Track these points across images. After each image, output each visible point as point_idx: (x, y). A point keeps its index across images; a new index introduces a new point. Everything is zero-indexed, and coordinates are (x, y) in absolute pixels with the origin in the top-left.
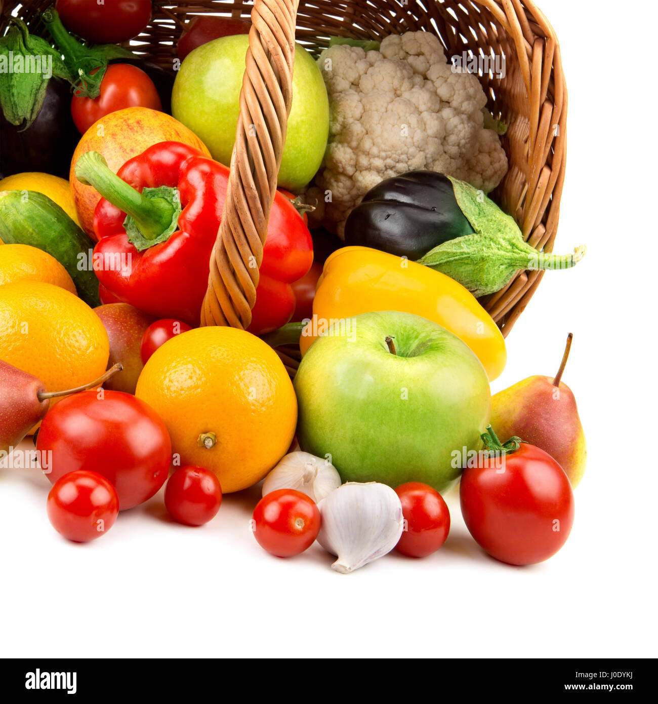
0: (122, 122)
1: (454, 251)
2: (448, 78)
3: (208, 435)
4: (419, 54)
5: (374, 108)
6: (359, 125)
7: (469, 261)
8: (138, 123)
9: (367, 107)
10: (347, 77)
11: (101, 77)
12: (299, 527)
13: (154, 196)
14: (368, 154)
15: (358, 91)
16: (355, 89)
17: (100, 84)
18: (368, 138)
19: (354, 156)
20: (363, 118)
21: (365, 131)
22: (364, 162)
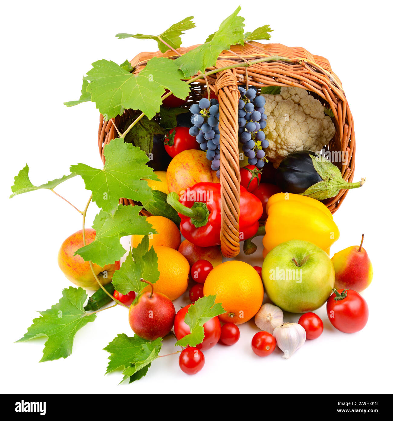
0: (181, 165)
1: (315, 189)
2: (308, 105)
3: (231, 314)
4: (296, 94)
5: (280, 125)
6: (275, 132)
7: (322, 192)
8: (187, 165)
9: (278, 124)
10: (268, 111)
11: (174, 136)
12: (268, 349)
13: (198, 205)
14: (280, 144)
15: (273, 116)
16: (272, 115)
17: (174, 139)
18: (279, 138)
19: (275, 144)
20: (276, 129)
21: (278, 135)
22: (279, 146)
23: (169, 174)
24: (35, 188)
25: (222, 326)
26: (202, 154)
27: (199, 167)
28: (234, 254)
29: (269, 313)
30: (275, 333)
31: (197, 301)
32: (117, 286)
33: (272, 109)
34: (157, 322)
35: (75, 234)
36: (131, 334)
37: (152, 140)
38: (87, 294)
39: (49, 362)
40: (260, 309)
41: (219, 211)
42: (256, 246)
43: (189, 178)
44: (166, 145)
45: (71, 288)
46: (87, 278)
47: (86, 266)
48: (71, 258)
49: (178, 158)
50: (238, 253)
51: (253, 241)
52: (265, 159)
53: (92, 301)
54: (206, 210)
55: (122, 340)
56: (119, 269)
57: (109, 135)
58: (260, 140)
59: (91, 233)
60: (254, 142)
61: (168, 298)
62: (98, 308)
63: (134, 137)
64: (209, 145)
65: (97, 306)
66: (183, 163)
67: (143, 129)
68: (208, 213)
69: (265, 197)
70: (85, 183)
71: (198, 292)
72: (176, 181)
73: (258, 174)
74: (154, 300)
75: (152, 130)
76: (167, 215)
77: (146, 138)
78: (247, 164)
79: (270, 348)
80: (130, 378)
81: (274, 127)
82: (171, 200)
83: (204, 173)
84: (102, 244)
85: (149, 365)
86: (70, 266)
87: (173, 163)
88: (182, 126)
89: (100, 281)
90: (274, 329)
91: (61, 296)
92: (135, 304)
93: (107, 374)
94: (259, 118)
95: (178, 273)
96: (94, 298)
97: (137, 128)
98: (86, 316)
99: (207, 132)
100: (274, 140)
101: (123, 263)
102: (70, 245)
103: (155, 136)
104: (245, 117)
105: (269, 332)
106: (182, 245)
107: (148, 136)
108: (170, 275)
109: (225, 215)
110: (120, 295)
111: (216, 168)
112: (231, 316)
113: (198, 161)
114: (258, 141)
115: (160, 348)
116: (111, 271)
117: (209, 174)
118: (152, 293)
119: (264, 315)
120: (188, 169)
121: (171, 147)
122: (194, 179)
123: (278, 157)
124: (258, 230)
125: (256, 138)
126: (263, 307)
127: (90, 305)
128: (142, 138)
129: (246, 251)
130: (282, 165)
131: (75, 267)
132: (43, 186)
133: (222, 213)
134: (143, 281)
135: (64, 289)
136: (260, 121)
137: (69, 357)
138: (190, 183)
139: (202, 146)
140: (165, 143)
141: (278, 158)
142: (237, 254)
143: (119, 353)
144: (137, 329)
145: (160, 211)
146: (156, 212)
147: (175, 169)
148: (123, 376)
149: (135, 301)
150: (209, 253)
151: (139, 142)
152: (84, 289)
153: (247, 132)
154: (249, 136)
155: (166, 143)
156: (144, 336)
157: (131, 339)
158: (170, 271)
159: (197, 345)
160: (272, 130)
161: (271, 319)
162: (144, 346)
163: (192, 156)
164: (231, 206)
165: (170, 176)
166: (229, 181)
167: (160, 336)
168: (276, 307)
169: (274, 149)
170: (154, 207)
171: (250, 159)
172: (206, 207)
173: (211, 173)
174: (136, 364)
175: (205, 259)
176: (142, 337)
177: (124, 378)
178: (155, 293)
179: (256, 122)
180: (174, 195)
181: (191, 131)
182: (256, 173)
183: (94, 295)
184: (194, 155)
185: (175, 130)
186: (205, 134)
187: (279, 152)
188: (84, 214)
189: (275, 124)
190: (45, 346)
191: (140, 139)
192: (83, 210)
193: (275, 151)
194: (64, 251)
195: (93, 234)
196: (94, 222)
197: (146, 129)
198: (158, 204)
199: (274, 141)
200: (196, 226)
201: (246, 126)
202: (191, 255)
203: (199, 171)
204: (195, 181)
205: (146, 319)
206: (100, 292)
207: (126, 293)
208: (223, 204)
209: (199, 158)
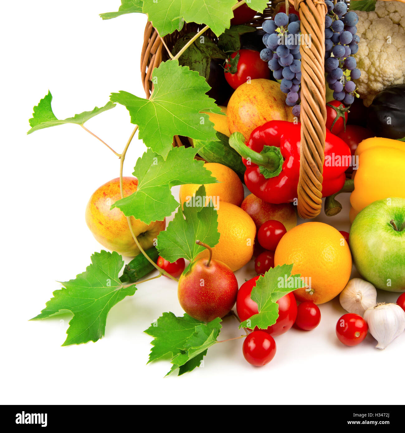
4: (395, 12)
5: (374, 50)
6: (368, 60)
8: (255, 98)
9: (371, 50)
10: (360, 32)
11: (237, 61)
12: (357, 336)
13: (269, 150)
14: (374, 75)
15: (366, 38)
16: (364, 37)
17: (237, 65)
18: (373, 67)
19: (367, 75)
20: (369, 56)
21: (371, 63)
22: (372, 78)
23: (231, 109)
24: (61, 122)
25: (298, 305)
26: (274, 85)
27: (270, 101)
28: (313, 214)
29: (359, 291)
30: (366, 316)
31: (267, 272)
32: (162, 250)
33: (364, 30)
34: (215, 298)
35: (109, 182)
36: (180, 312)
37: (209, 65)
38: (123, 261)
39: (75, 347)
40: (347, 285)
41: (297, 157)
42: (341, 205)
43: (257, 114)
44: (226, 72)
45: (103, 252)
46: (124, 240)
47: (123, 224)
48: (104, 213)
49: (242, 89)
50: (319, 213)
51: (337, 198)
52: (356, 93)
53: (129, 269)
54: (279, 155)
55: (169, 321)
56: (164, 229)
57: (156, 57)
58: (350, 68)
59: (130, 183)
60: (342, 71)
61: (229, 267)
62: (137, 279)
63: (185, 61)
64: (284, 73)
65: (136, 276)
66: (250, 95)
67: (198, 51)
68: (282, 160)
69: (352, 143)
70: (130, 115)
71: (267, 262)
72: (240, 119)
73: (344, 113)
74: (212, 270)
75: (209, 53)
76: (227, 163)
77: (201, 62)
78: (332, 99)
79: (360, 335)
80: (179, 369)
81: (367, 53)
82: (235, 143)
83: (276, 109)
84: (147, 195)
85: (205, 353)
86: (103, 225)
87: (236, 96)
88: (247, 49)
89: (140, 244)
90: (365, 311)
91: (89, 262)
92: (187, 274)
93: (149, 363)
94: (350, 40)
95: (242, 236)
96: (132, 265)
97: (190, 50)
98: (122, 288)
99: (284, 56)
100: (366, 69)
101: (170, 222)
102: (103, 197)
103: (213, 60)
104: (332, 39)
105: (359, 315)
106: (246, 201)
107: (204, 60)
108: (232, 238)
109: (306, 163)
110: (166, 262)
111: (292, 102)
112: (310, 293)
113: (269, 94)
114: (347, 70)
115: (219, 331)
116: (155, 232)
117: (282, 111)
118: (210, 260)
119: (352, 292)
120: (256, 104)
121: (233, 75)
122: (263, 116)
123: (371, 91)
124: (344, 183)
125: (345, 66)
126: (351, 283)
127: (126, 274)
128: (196, 62)
129: (328, 211)
130: (375, 102)
131: (109, 225)
132: (69, 120)
133: (302, 160)
134: (200, 244)
135: (94, 254)
136: (351, 45)
137: (99, 340)
138: (259, 121)
139: (275, 75)
140: (225, 70)
141: (370, 93)
142: (317, 214)
143: (165, 337)
144: (188, 306)
145: (218, 157)
146: (212, 158)
147: (238, 103)
148: (172, 365)
149: (187, 270)
150: (280, 213)
151: (192, 67)
152: (119, 254)
153: (333, 57)
154: (336, 63)
155: (228, 69)
156: (197, 316)
157: (179, 319)
158: (232, 233)
159: (268, 327)
160: (363, 57)
161: (361, 298)
162: (198, 328)
163: (261, 87)
164: (314, 151)
165: (232, 112)
166: (312, 118)
167: (219, 316)
168: (368, 282)
169: (366, 81)
170: (211, 152)
171: (335, 93)
172: (279, 153)
173: (285, 110)
174: (189, 350)
175: (276, 220)
176: (195, 316)
177: (173, 368)
178: (213, 260)
179: (345, 45)
180: (238, 135)
181: (263, 54)
182: (341, 112)
183: (131, 262)
184: (264, 86)
185: (238, 54)
186: (281, 59)
187: (371, 85)
188: (122, 158)
189: (368, 49)
190: (70, 326)
191: (193, 64)
192: (121, 152)
193: (367, 84)
194: (95, 204)
195: (132, 184)
196: (135, 168)
197: (201, 51)
198: (215, 147)
199: (365, 71)
200: (266, 177)
201: (333, 50)
202: (257, 214)
203: (270, 106)
204: (265, 119)
205: (201, 293)
206: (140, 259)
207: (174, 260)
208: (304, 149)
209: (270, 90)
